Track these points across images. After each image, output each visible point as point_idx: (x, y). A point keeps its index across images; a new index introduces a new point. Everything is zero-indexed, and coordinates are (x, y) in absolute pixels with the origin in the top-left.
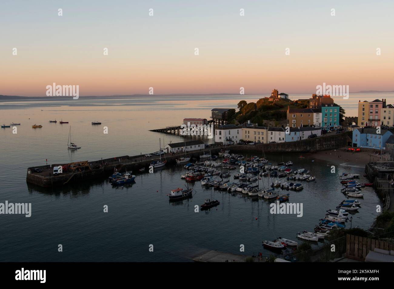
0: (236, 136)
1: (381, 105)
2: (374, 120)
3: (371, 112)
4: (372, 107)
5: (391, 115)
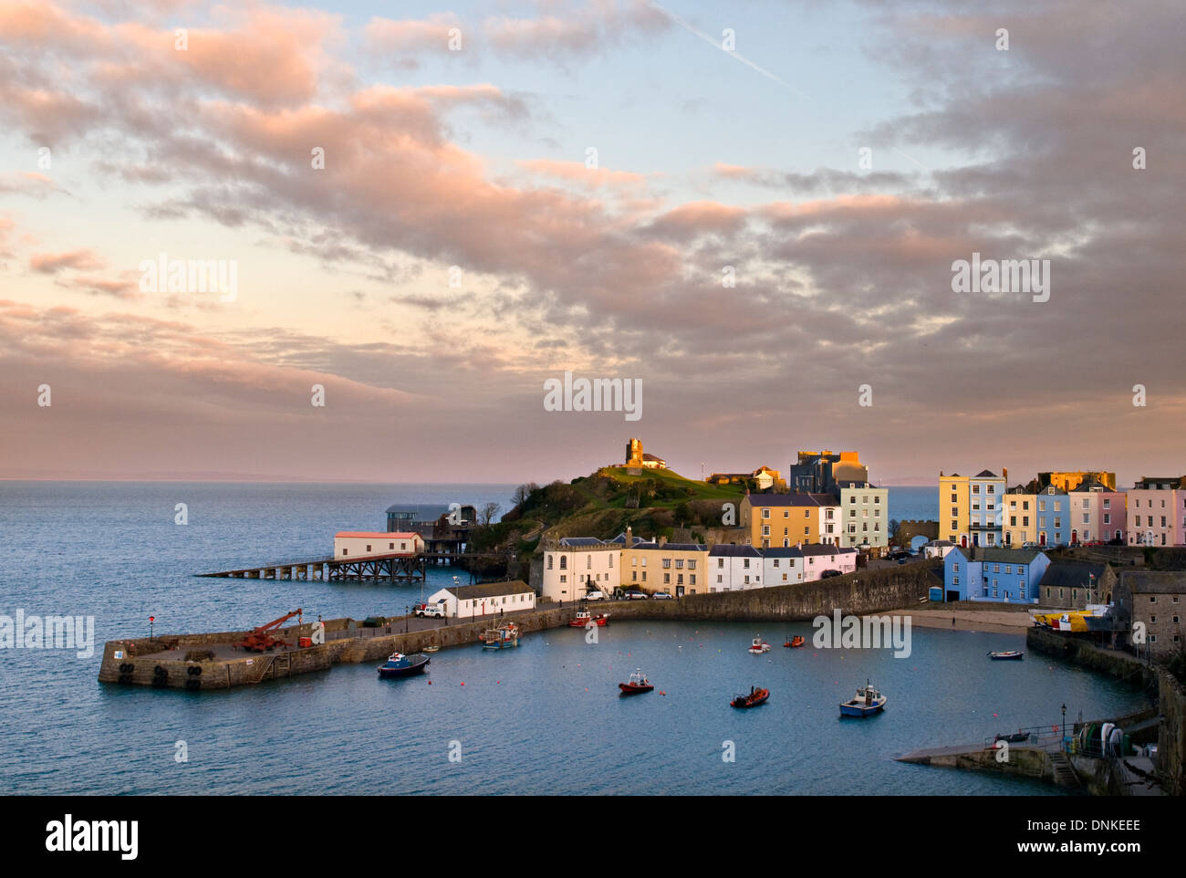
0: (607, 575)
1: (1000, 486)
2: (983, 529)
3: (976, 507)
4: (976, 490)
5: (1031, 513)
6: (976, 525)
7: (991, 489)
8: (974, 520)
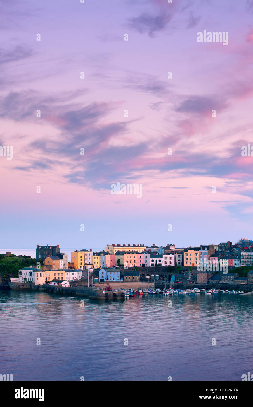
1: (91, 253)
2: (88, 265)
3: (86, 259)
4: (86, 255)
5: (98, 260)
6: (86, 263)
7: (89, 254)
8: (86, 262)
